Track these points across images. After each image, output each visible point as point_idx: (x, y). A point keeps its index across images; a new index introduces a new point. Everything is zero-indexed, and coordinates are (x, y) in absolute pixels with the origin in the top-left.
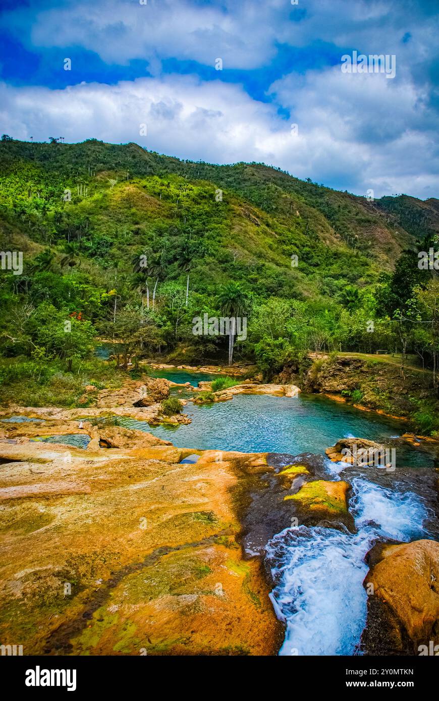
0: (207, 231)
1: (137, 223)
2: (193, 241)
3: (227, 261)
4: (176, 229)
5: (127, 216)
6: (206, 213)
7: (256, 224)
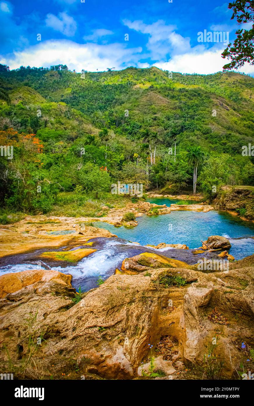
0: (197, 115)
1: (155, 114)
2: (188, 122)
3: (208, 133)
4: (178, 116)
5: (149, 110)
6: (196, 105)
7: (227, 109)
